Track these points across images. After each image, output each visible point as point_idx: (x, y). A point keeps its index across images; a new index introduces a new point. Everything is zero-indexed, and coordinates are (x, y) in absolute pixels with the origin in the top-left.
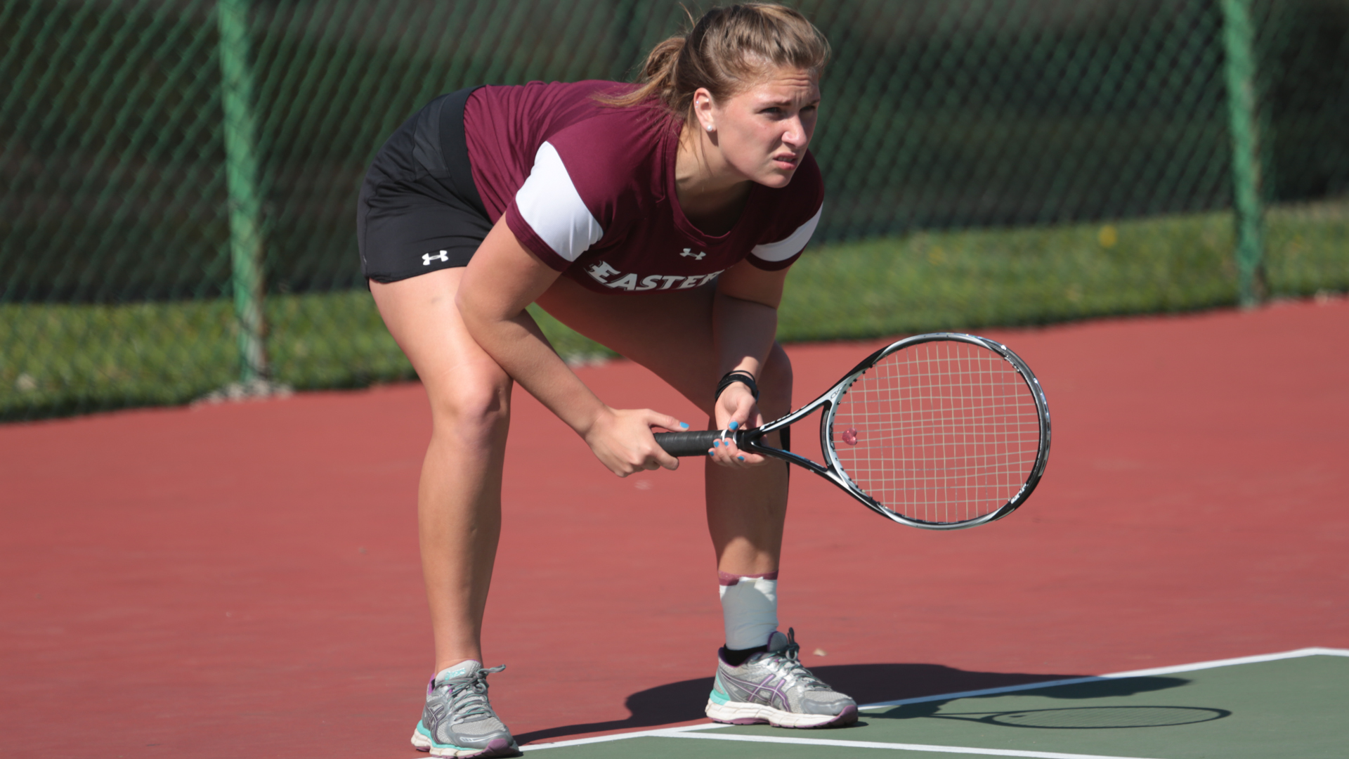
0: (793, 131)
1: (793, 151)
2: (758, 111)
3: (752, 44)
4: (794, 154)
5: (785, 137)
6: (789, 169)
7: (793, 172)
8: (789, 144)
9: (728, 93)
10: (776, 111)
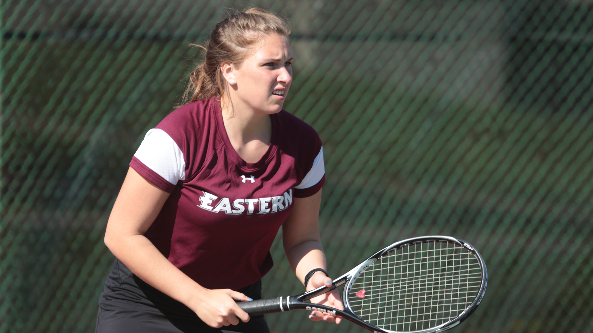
0: (283, 75)
1: (284, 86)
2: (262, 65)
3: (251, 27)
4: (284, 88)
5: (279, 79)
6: (282, 99)
7: (283, 101)
8: (282, 82)
9: (243, 58)
10: (272, 65)
